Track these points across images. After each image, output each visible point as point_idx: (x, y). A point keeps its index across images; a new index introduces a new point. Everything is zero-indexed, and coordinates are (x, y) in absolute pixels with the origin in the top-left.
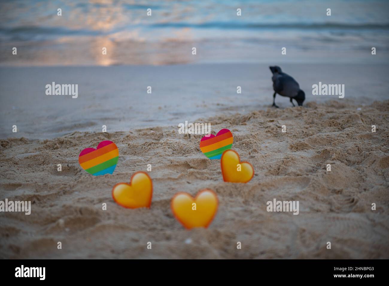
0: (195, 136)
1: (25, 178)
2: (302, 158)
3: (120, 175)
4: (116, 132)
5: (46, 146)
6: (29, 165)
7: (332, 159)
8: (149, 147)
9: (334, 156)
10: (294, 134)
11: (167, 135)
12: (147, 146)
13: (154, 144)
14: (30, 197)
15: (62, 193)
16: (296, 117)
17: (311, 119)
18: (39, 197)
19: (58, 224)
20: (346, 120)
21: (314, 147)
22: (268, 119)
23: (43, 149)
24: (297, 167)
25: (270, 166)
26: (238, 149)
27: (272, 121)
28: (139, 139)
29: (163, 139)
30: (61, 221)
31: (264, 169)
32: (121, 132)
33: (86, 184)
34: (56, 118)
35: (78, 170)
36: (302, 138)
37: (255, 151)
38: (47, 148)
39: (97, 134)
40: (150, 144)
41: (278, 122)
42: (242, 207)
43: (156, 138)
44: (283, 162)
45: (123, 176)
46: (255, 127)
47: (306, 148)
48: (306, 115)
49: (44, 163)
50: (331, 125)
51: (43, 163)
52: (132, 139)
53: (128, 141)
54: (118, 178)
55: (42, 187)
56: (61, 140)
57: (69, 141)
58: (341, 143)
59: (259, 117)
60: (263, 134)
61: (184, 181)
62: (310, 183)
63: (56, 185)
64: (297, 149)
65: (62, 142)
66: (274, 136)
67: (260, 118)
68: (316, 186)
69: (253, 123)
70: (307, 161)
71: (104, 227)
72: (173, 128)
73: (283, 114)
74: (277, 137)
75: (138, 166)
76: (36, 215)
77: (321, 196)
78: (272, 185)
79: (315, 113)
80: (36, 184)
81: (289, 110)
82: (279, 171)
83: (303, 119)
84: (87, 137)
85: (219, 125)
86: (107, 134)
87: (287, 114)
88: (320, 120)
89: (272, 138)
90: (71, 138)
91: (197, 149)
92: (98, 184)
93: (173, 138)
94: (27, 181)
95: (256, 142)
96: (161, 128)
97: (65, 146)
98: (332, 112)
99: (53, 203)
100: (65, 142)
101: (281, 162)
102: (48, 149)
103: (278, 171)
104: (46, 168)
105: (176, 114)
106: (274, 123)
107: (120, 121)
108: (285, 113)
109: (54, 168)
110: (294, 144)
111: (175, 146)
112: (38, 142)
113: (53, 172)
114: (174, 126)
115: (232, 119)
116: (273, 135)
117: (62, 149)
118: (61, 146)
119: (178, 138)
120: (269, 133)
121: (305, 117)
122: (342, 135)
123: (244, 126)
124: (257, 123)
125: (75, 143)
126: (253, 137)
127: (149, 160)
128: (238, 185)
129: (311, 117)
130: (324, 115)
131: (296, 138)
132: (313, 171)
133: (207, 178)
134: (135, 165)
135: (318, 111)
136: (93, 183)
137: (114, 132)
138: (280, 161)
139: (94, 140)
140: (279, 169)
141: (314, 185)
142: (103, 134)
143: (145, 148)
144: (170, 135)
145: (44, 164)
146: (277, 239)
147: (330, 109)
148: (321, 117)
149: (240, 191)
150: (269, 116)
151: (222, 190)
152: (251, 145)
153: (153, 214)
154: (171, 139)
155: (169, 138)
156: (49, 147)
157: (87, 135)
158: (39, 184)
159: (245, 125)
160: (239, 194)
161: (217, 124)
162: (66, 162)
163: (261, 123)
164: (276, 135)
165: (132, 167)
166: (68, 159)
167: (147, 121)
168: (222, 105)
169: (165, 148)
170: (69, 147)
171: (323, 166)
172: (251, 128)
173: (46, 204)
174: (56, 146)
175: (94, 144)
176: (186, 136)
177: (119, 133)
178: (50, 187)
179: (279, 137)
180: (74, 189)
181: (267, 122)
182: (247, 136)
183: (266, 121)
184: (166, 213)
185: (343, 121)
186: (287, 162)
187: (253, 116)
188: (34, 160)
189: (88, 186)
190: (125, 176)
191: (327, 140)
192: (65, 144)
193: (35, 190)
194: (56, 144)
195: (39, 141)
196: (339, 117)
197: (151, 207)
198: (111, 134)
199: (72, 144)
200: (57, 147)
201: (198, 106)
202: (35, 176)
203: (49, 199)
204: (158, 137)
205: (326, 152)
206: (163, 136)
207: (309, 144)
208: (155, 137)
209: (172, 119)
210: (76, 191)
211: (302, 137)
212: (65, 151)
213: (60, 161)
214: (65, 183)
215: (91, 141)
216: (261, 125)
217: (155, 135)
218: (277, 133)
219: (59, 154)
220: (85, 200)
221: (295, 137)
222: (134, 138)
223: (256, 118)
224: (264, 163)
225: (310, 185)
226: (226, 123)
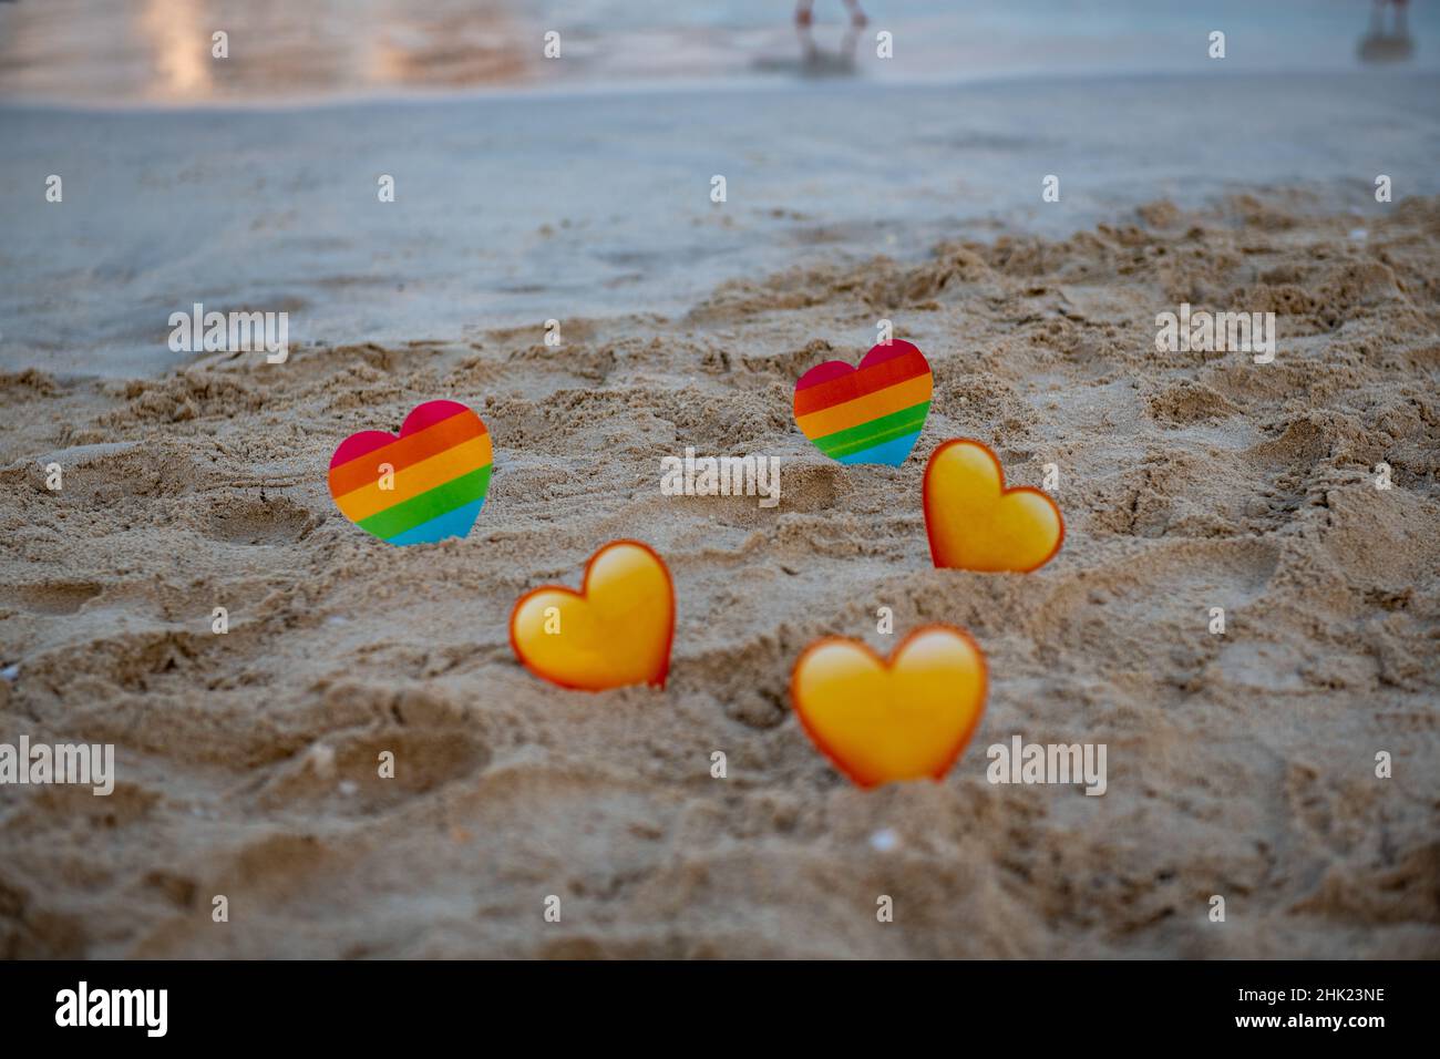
0: (746, 362)
1: (108, 557)
2: (1214, 454)
3: (502, 543)
4: (412, 344)
5: (142, 407)
6: (97, 494)
7: (1334, 459)
8: (578, 411)
9: (1343, 448)
10: (1147, 351)
11: (630, 356)
12: (568, 409)
13: (592, 398)
14: (154, 641)
15: (279, 621)
16: (1126, 271)
17: (1186, 280)
18: (188, 643)
19: (310, 766)
20: (1335, 287)
21: (1241, 407)
22: (1023, 285)
23: (130, 420)
24: (1208, 495)
25: (1100, 495)
26: (942, 417)
27: (1039, 292)
28: (517, 372)
29: (622, 377)
30: (322, 754)
31: (1075, 507)
32: (434, 343)
33: (371, 582)
34: (131, 275)
35: (313, 517)
36: (1183, 366)
37: (1015, 426)
38: (145, 417)
39: (336, 353)
40: (579, 401)
41: (1060, 294)
42: (1035, 675)
43: (589, 370)
44: (1149, 476)
45: (514, 544)
46: (975, 317)
47: (1212, 410)
48: (1167, 266)
49: (162, 485)
50: (1280, 309)
51: (158, 487)
52: (489, 376)
53: (475, 382)
54: (498, 555)
55: (187, 598)
56: (200, 380)
57: (232, 386)
58: (1348, 386)
59: (984, 274)
60: (1022, 350)
61: (769, 564)
62: (1281, 568)
63: (245, 587)
64: (1175, 413)
65: (201, 390)
66: (1065, 358)
67: (989, 281)
68: (1306, 580)
69: (961, 299)
70: (1236, 468)
71: (511, 777)
72: (640, 322)
73: (1068, 261)
74: (1076, 361)
75: (560, 500)
76: (210, 726)
77: (1330, 620)
78: (1126, 579)
79: (1199, 255)
80: (162, 583)
81: (1087, 242)
82: (1136, 515)
83: (1156, 279)
84: (295, 365)
85: (821, 308)
86: (375, 353)
87: (1083, 261)
88: (1222, 286)
89: (1058, 367)
90: (233, 371)
91: (776, 421)
92: (422, 580)
93: (661, 372)
94: (119, 573)
95: (1007, 390)
96: (591, 322)
97: (219, 408)
98: (1261, 251)
99: (251, 668)
100: (214, 389)
101: (1138, 477)
102: (149, 420)
103: (1132, 517)
104: (177, 508)
105: (624, 259)
106: (1049, 299)
107: (401, 287)
108: (1073, 255)
109: (208, 509)
110: (1166, 394)
111: (683, 406)
112: (95, 389)
113: (208, 527)
114: (641, 317)
115: (870, 284)
116: (1061, 355)
117: (210, 421)
118: (204, 408)
119: (678, 369)
120: (1042, 346)
121: (1164, 275)
122: (1343, 354)
123: (929, 315)
124: (978, 302)
125: (259, 394)
126: (987, 365)
127: (596, 473)
128: (1000, 582)
129: (1185, 274)
130: (1235, 264)
131: (1160, 366)
132: (1271, 513)
133: (856, 549)
134: (545, 492)
135: (1206, 246)
136: (399, 578)
137: (403, 343)
138: (1136, 474)
139: (337, 381)
140: (1134, 507)
141: (1298, 572)
142: (362, 354)
143: (558, 416)
144: (643, 359)
145: (161, 493)
146: (1215, 814)
147: (1254, 238)
148: (1226, 273)
149: (1011, 608)
150: (1009, 264)
151: (937, 606)
152: (992, 401)
153: (681, 714)
154: (652, 377)
155: (642, 371)
156: (154, 410)
157: (297, 358)
158: (174, 582)
159: (934, 308)
160: (1010, 619)
161: (809, 303)
162: (253, 482)
163: (996, 301)
164: (1074, 355)
165: (536, 505)
166: (257, 470)
167: (515, 290)
168: (796, 216)
169: (642, 416)
170: (235, 412)
171: (1313, 492)
172: (958, 324)
173: (221, 674)
174: (180, 409)
175: (340, 399)
176: (711, 360)
177: (424, 347)
178: (222, 597)
179: (1088, 361)
180: (326, 606)
181: (1021, 299)
182: (962, 361)
183: (1013, 290)
184: (733, 707)
185: (1324, 291)
186: (1164, 477)
187: (958, 272)
188: (119, 474)
189: (383, 591)
190: (522, 548)
191: (1290, 374)
192: (216, 399)
193: (158, 609)
194: (178, 400)
195: (100, 386)
196: (1303, 274)
197: (669, 681)
198: (391, 352)
199: (243, 397)
200: (189, 411)
201: (697, 222)
202: (147, 550)
203: (226, 649)
204: (596, 366)
205: (1304, 428)
206: (615, 361)
207: (1223, 396)
208: (582, 365)
209: (616, 283)
210: (334, 612)
211: (1181, 362)
212: (227, 432)
213: (227, 479)
214: (279, 579)
215: (326, 387)
216: (994, 310)
217: (579, 358)
218: (1074, 344)
219: (219, 449)
220: (388, 655)
221: (1152, 361)
222: (498, 372)
223: (974, 279)
224: (1073, 481)
225: (1282, 575)
226: (846, 301)
